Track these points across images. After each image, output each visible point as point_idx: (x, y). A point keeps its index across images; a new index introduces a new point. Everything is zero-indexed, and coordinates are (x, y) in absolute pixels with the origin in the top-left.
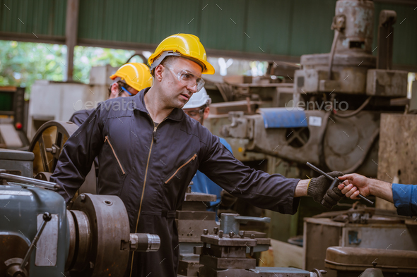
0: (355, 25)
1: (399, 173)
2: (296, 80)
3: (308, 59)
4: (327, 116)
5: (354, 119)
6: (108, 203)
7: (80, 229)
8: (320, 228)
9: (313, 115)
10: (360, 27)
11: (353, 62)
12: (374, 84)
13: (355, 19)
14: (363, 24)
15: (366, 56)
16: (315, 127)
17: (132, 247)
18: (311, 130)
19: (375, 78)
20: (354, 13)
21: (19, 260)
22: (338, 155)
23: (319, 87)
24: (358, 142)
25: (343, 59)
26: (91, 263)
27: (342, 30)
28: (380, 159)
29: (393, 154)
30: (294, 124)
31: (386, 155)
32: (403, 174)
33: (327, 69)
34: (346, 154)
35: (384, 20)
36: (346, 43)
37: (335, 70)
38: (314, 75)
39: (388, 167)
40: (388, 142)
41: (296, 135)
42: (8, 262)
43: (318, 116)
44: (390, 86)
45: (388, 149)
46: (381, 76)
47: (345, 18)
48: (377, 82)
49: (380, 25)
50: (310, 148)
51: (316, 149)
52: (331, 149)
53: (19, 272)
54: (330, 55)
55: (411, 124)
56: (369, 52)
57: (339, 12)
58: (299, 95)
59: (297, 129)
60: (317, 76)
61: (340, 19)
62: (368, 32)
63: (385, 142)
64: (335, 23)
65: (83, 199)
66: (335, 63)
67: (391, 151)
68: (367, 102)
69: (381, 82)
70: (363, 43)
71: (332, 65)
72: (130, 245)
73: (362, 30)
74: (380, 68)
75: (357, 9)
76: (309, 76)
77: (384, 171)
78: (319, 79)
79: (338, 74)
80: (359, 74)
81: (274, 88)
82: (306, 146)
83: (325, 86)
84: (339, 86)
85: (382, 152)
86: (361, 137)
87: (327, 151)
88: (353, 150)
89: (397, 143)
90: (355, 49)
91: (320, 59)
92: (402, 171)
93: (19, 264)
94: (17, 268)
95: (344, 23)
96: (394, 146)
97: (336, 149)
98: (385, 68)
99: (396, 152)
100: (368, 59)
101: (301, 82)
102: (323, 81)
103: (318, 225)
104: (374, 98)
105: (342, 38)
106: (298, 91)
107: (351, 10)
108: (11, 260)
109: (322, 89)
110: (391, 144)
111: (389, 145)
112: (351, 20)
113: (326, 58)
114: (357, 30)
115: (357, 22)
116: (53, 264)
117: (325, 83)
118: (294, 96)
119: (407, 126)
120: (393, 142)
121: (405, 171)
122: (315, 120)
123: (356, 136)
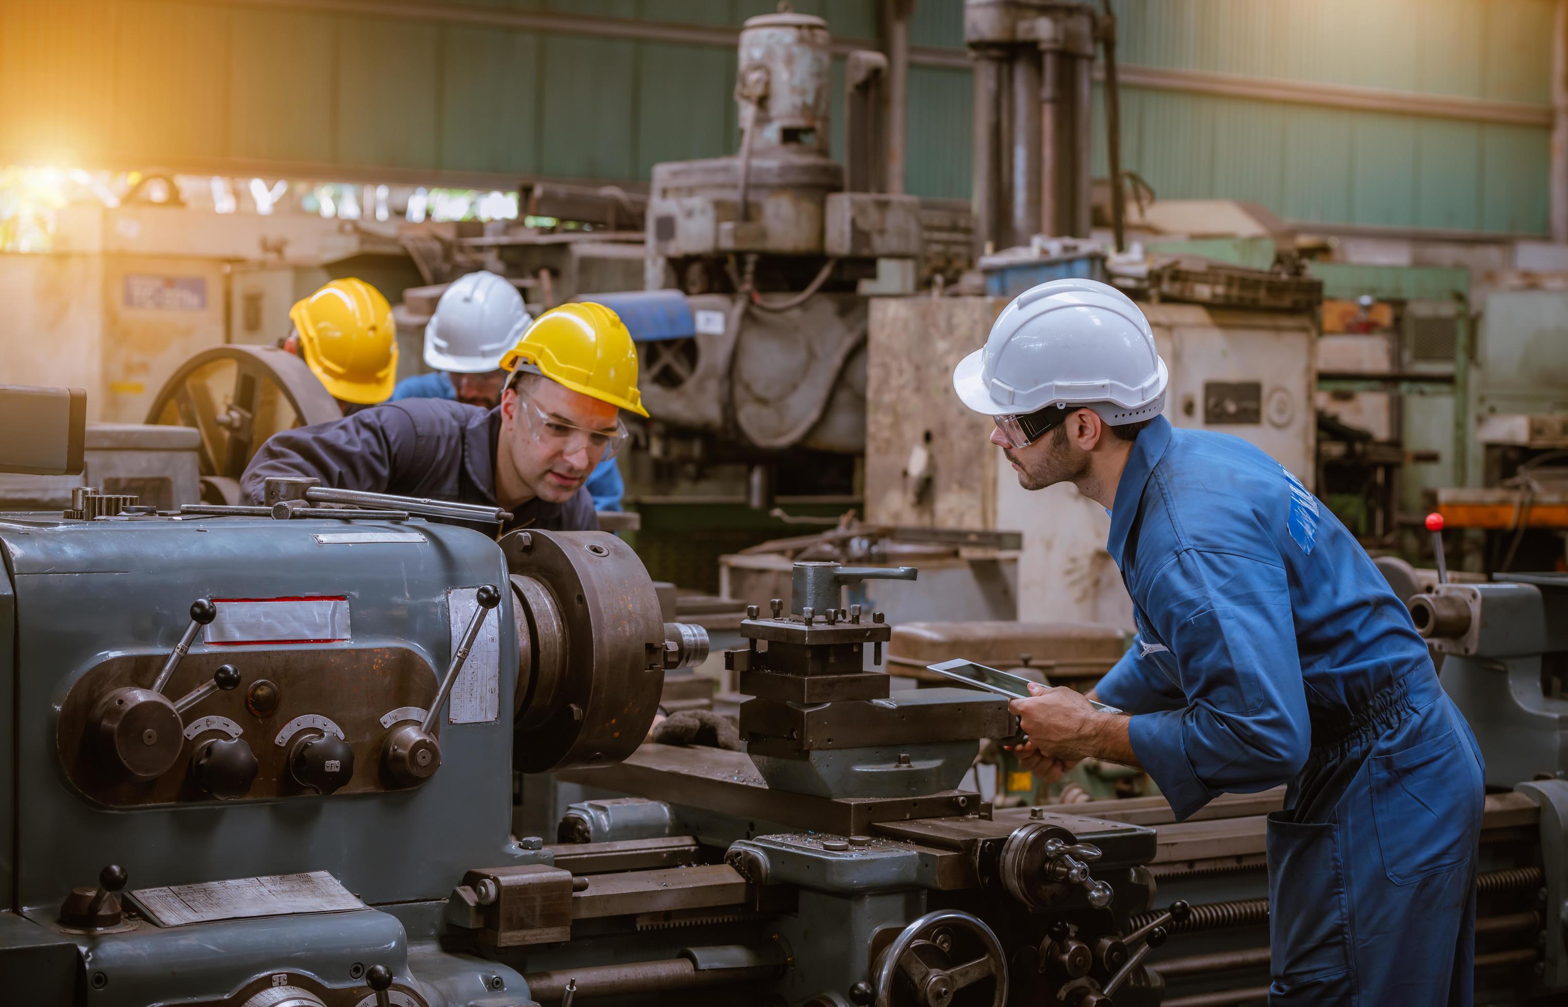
0: (793, 90)
1: (928, 437)
2: (651, 225)
3: (675, 174)
4: (738, 309)
5: (795, 314)
6: (596, 550)
7: (539, 623)
8: (768, 580)
9: (706, 308)
10: (803, 92)
11: (793, 178)
12: (847, 228)
13: (792, 75)
14: (811, 86)
15: (821, 161)
16: (711, 337)
17: (670, 659)
18: (701, 344)
19: (848, 215)
20: (790, 60)
21: (415, 713)
22: (762, 401)
23: (717, 239)
24: (806, 369)
25: (769, 171)
26: (574, 707)
27: (762, 102)
28: (871, 408)
29: (906, 393)
30: (667, 333)
31: (888, 398)
32: (937, 441)
33: (734, 196)
34: (781, 398)
35: (860, 76)
36: (772, 133)
37: (753, 197)
38: (703, 212)
39: (896, 425)
40: (894, 365)
41: (667, 358)
42: (388, 720)
43: (714, 309)
44: (882, 232)
45: (895, 382)
46: (860, 209)
47: (768, 72)
48: (853, 223)
49: (849, 88)
50: (701, 387)
51: (713, 389)
52: (747, 387)
53: (420, 744)
54: (738, 163)
55: (955, 321)
56: (823, 152)
57: (751, 58)
58: (661, 262)
59: (668, 343)
60: (711, 214)
61: (754, 76)
62: (822, 106)
63: (884, 366)
64: (744, 85)
65: (528, 543)
66: (753, 180)
67: (903, 387)
68: (825, 273)
69: (863, 224)
70: (809, 130)
71: (748, 187)
72: (666, 654)
73: (810, 99)
74: (854, 189)
75: (796, 50)
76: (689, 214)
77: (886, 434)
78: (718, 220)
79: (759, 207)
80: (808, 207)
81: (563, 247)
82: (690, 384)
83: (736, 238)
84: (763, 234)
85: (879, 391)
86: (812, 355)
87: (740, 392)
88: (794, 387)
89: (918, 368)
90: (793, 146)
91: (708, 171)
92: (935, 434)
93: (418, 723)
94: (413, 734)
95: (767, 85)
96: (909, 374)
97: (759, 388)
98: (865, 189)
99: (918, 389)
100: (825, 170)
101: (667, 228)
102: (728, 226)
103: (762, 571)
104: (841, 262)
105: (762, 120)
106: (660, 252)
107: (780, 52)
108: (393, 713)
109: (727, 243)
110: (901, 372)
111: (895, 373)
112: (782, 77)
113: (725, 170)
114: (798, 100)
115: (796, 82)
116: (491, 717)
117: (735, 230)
118: (649, 264)
119: (943, 324)
120: (905, 364)
121: (944, 433)
122: (708, 321)
123: (801, 355)
